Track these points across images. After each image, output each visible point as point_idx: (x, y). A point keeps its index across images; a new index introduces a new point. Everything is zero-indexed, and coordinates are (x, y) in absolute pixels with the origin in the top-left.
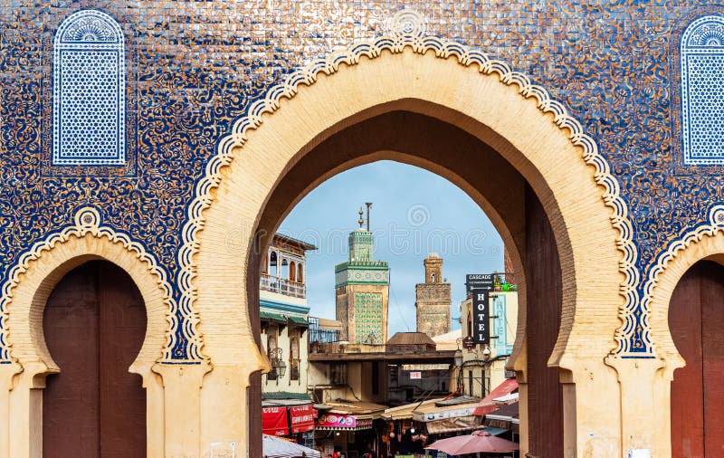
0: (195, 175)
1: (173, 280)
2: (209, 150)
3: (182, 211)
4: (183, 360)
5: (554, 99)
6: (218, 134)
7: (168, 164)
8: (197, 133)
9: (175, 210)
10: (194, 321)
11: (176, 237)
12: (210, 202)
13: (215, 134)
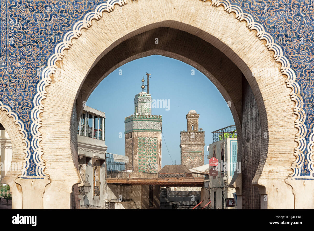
0: (41, 65)
1: (28, 129)
2: (50, 51)
3: (34, 87)
4: (34, 177)
5: (257, 22)
6: (55, 41)
7: (25, 59)
8: (43, 40)
9: (30, 87)
10: (40, 153)
11: (29, 103)
12: (50, 82)
13: (53, 41)
